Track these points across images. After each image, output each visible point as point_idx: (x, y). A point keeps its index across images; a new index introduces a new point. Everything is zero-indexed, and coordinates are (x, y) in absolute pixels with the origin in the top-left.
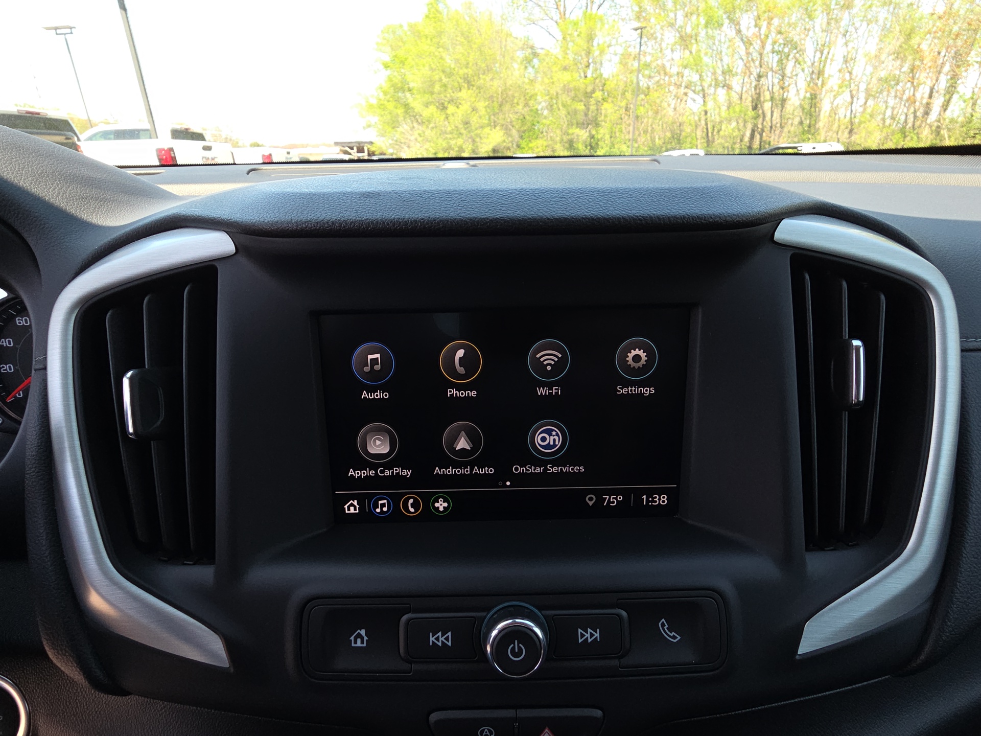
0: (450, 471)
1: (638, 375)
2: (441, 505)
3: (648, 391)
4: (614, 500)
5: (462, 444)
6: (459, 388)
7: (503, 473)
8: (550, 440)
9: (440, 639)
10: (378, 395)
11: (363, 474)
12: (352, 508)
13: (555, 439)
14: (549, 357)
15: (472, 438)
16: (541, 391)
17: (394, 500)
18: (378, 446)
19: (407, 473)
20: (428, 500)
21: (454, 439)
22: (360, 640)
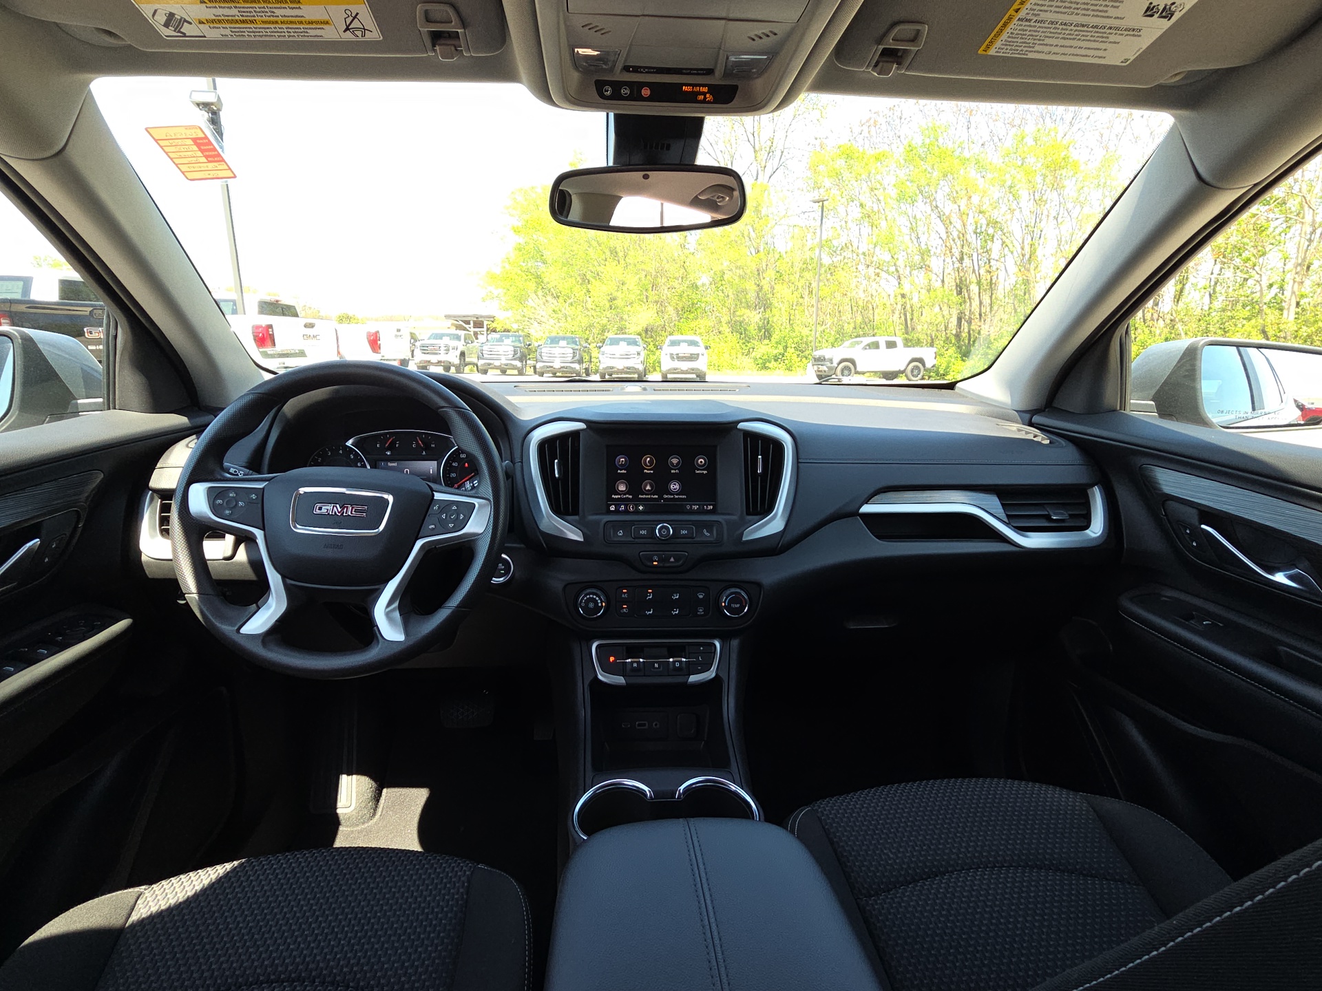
0: (644, 496)
1: (702, 467)
2: (641, 508)
3: (705, 472)
4: (696, 507)
5: (648, 488)
6: (648, 470)
7: (661, 498)
8: (675, 487)
9: (643, 532)
10: (623, 471)
11: (617, 497)
12: (612, 508)
13: (677, 487)
14: (675, 461)
15: (651, 486)
16: (672, 471)
17: (626, 506)
18: (622, 488)
19: (631, 497)
20: (637, 506)
21: (646, 486)
22: (621, 533)
